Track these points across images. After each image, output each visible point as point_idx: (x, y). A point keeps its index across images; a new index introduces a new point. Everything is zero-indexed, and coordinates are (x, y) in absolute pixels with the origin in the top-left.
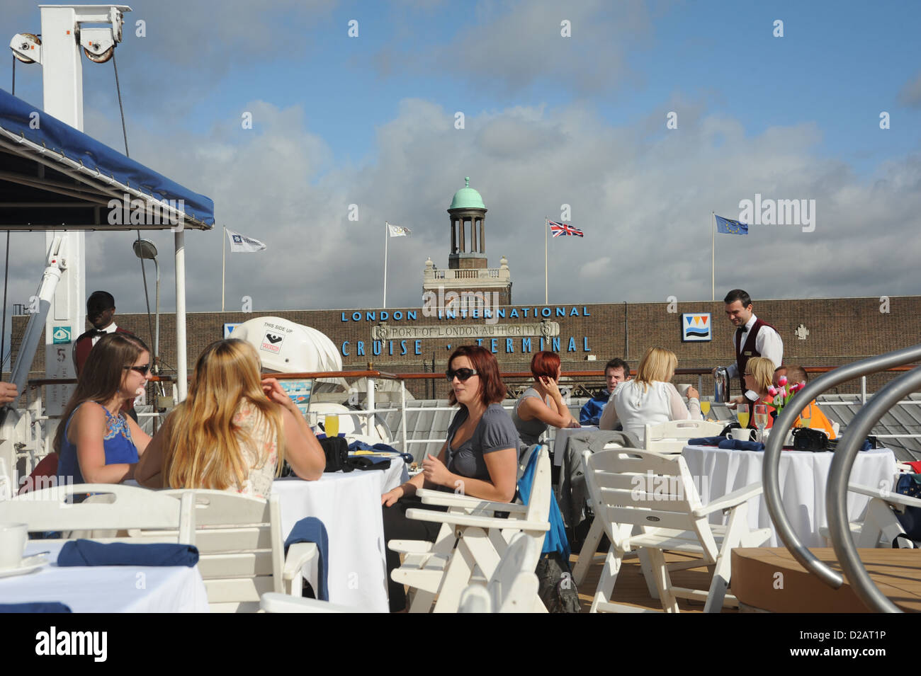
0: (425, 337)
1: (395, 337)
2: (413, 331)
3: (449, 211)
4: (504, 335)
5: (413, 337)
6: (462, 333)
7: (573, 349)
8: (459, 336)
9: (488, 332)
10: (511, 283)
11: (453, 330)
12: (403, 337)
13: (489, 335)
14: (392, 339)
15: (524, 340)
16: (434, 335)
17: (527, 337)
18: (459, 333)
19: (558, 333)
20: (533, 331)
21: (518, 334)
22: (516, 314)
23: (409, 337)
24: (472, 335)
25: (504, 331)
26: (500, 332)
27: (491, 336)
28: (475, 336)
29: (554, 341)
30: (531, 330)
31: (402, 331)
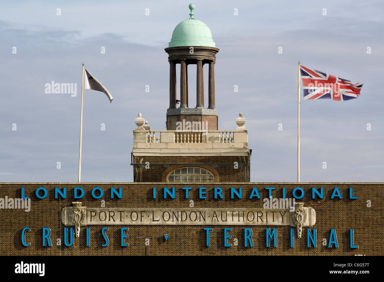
0: (134, 223)
1: (94, 223)
2: (117, 214)
3: (167, 50)
4: (241, 223)
5: (118, 222)
6: (184, 219)
7: (334, 244)
8: (180, 223)
9: (219, 219)
10: (251, 151)
11: (171, 214)
12: (104, 223)
13: (221, 223)
14: (89, 226)
15: (268, 231)
16: (146, 221)
17: (273, 227)
18: (180, 219)
19: (314, 222)
20: (281, 219)
21: (260, 223)
22: (258, 195)
23: (112, 222)
24: (198, 223)
25: (241, 218)
26: (236, 219)
27: (224, 223)
28: (202, 223)
29: (309, 234)
30: (278, 217)
31: (103, 214)
